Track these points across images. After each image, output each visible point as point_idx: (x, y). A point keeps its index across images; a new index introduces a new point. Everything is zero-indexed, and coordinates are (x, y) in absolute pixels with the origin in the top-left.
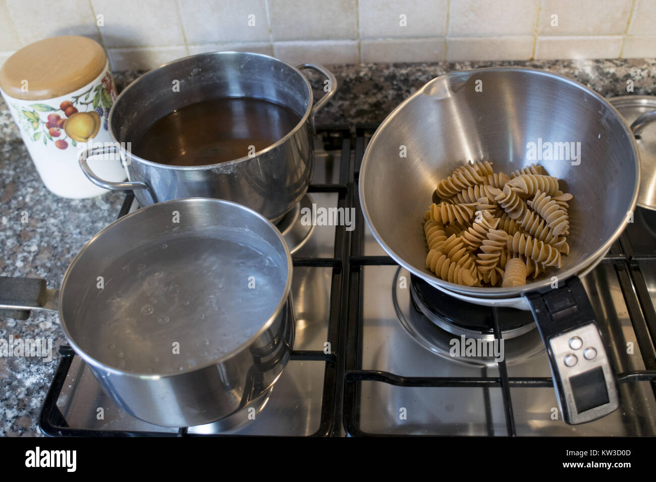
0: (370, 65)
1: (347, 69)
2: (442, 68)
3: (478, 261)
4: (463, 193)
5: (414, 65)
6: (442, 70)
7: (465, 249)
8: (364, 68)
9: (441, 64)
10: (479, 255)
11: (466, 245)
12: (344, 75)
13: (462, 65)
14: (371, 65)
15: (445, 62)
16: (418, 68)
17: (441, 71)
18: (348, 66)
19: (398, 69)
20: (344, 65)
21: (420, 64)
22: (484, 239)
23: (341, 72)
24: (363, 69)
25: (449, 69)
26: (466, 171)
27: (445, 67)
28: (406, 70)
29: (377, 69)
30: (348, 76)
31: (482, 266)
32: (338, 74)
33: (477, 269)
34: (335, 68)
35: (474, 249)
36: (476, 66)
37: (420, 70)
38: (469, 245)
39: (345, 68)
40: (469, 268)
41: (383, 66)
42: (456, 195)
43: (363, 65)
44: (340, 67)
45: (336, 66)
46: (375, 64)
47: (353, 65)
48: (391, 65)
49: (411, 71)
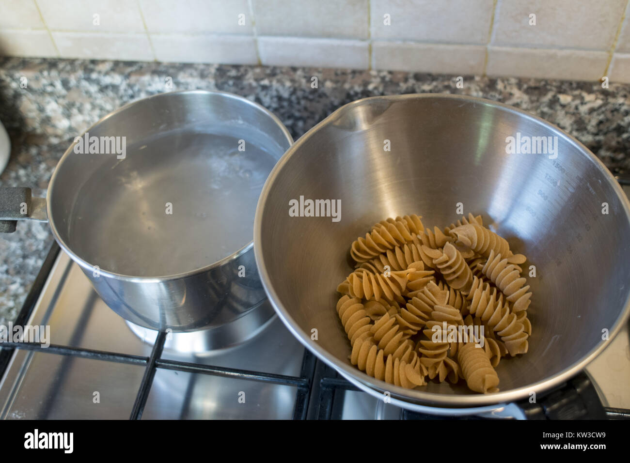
0: (382, 74)
1: (353, 78)
2: (479, 86)
3: (421, 350)
4: (388, 255)
5: (441, 78)
6: (478, 88)
7: (401, 333)
8: (375, 77)
9: (477, 78)
10: (423, 342)
11: (403, 328)
12: (347, 86)
13: (506, 82)
14: (384, 74)
15: (484, 76)
16: (446, 83)
17: (476, 90)
18: (354, 72)
19: (420, 83)
20: (349, 71)
21: (450, 77)
22: (428, 320)
23: (344, 82)
24: (373, 80)
25: (487, 89)
26: (383, 227)
27: (482, 85)
28: (429, 85)
29: (391, 81)
30: (352, 88)
31: (426, 357)
32: (339, 85)
33: (421, 362)
34: (336, 74)
35: (416, 333)
36: (525, 86)
37: (448, 87)
38: (407, 328)
39: (350, 76)
40: (409, 361)
41: (400, 76)
42: (378, 258)
43: (374, 73)
44: (344, 73)
45: (339, 72)
46: (390, 72)
47: (361, 72)
48: (411, 75)
49: (436, 87)
